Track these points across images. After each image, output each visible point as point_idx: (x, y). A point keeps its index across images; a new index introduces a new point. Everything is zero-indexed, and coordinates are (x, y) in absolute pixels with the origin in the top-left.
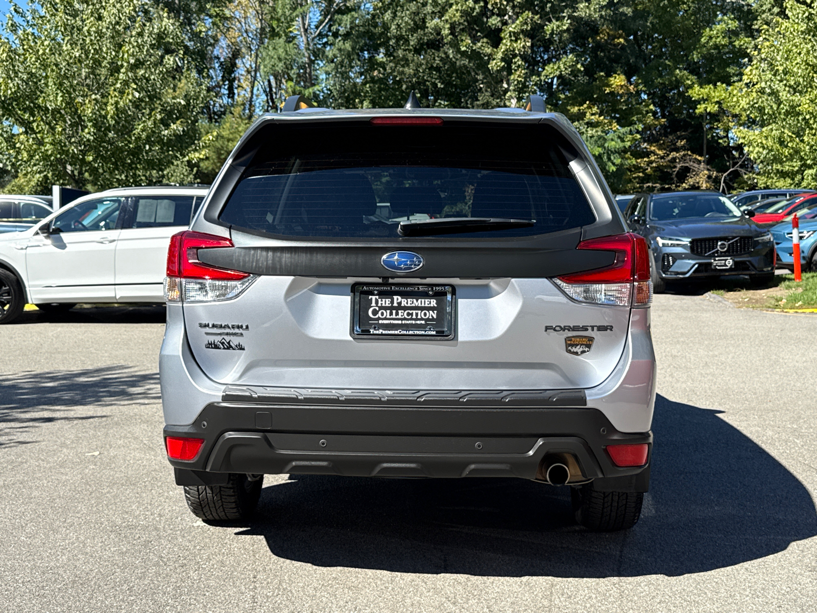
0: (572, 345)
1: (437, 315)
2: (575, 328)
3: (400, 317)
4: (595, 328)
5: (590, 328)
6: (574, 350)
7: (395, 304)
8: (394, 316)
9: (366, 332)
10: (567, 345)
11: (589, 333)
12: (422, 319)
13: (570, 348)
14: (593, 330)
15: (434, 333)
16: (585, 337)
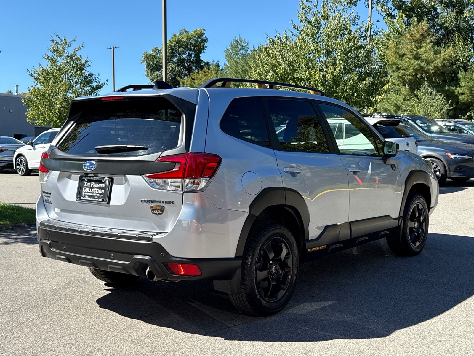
0: (154, 210)
1: (104, 192)
2: (157, 202)
3: (92, 192)
4: (164, 202)
5: (162, 202)
6: (155, 212)
7: (91, 186)
8: (90, 192)
9: (80, 198)
10: (152, 210)
11: (161, 204)
12: (99, 193)
13: (153, 211)
14: (163, 203)
15: (101, 200)
16: (159, 206)
